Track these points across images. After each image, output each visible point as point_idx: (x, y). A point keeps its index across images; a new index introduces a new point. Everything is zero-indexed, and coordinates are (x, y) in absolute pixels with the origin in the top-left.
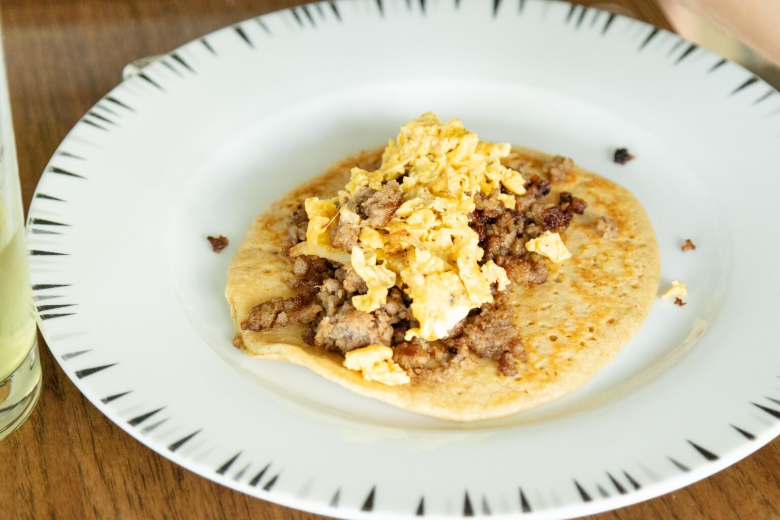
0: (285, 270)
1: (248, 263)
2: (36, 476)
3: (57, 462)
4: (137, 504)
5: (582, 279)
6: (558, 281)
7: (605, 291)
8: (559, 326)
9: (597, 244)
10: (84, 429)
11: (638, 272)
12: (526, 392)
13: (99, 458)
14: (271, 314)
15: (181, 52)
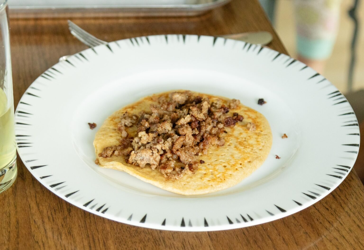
0: (118, 136)
1: (103, 133)
2: (12, 208)
3: (21, 203)
4: (51, 220)
5: (239, 145)
6: (229, 145)
7: (248, 150)
8: (228, 162)
9: (247, 133)
10: (33, 192)
11: (262, 144)
12: (212, 186)
13: (38, 203)
14: (111, 151)
15: (83, 53)
